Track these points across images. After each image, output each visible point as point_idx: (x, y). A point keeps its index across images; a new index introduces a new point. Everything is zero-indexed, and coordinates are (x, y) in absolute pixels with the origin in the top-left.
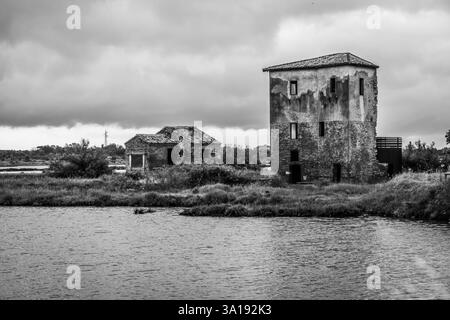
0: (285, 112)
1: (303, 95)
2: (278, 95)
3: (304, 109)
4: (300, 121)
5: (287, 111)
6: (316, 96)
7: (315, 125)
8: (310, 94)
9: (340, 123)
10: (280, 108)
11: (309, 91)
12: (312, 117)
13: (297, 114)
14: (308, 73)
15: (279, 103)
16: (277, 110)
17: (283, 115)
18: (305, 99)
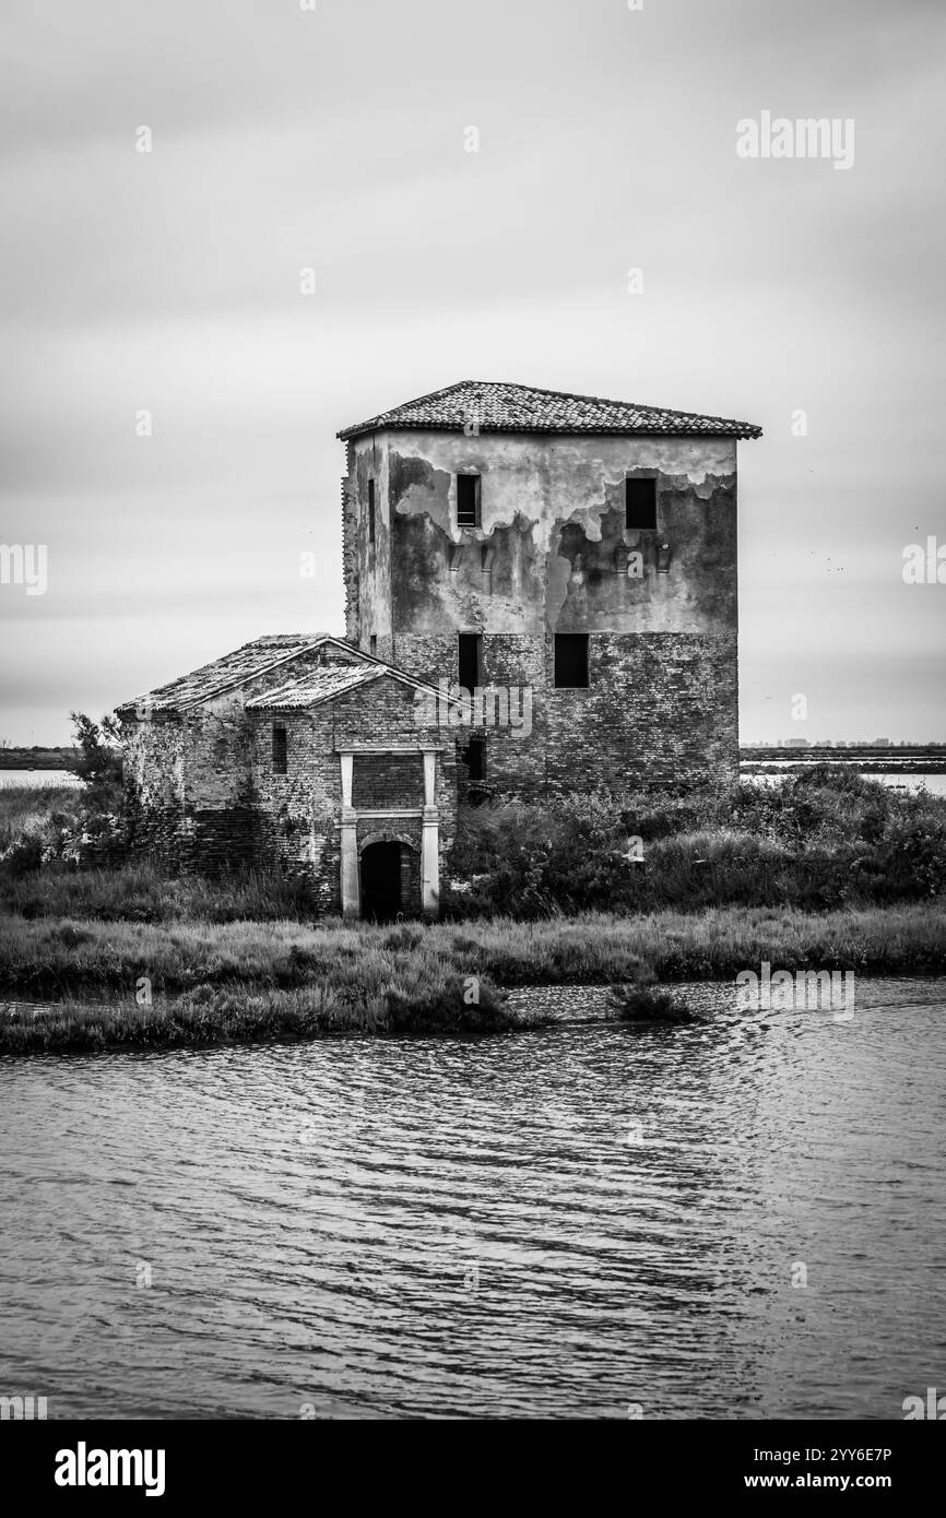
0: (443, 592)
1: (501, 531)
2: (418, 522)
3: (502, 583)
4: (492, 629)
5: (448, 585)
6: (542, 536)
7: (537, 645)
8: (521, 526)
9: (684, 640)
10: (427, 574)
11: (518, 519)
12: (530, 613)
13: (483, 600)
14: (514, 451)
15: (421, 558)
16: (415, 580)
17: (437, 600)
18: (506, 547)
